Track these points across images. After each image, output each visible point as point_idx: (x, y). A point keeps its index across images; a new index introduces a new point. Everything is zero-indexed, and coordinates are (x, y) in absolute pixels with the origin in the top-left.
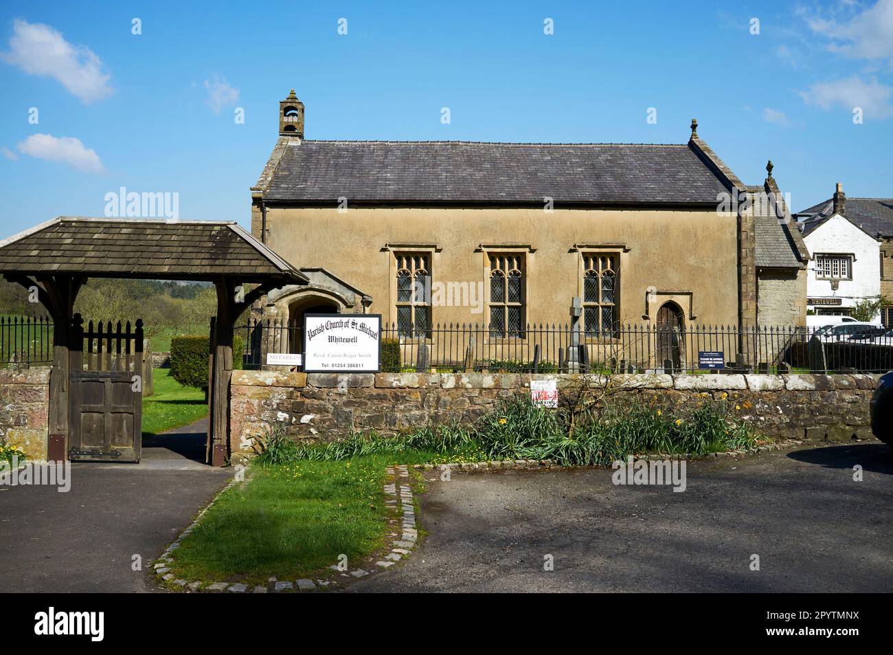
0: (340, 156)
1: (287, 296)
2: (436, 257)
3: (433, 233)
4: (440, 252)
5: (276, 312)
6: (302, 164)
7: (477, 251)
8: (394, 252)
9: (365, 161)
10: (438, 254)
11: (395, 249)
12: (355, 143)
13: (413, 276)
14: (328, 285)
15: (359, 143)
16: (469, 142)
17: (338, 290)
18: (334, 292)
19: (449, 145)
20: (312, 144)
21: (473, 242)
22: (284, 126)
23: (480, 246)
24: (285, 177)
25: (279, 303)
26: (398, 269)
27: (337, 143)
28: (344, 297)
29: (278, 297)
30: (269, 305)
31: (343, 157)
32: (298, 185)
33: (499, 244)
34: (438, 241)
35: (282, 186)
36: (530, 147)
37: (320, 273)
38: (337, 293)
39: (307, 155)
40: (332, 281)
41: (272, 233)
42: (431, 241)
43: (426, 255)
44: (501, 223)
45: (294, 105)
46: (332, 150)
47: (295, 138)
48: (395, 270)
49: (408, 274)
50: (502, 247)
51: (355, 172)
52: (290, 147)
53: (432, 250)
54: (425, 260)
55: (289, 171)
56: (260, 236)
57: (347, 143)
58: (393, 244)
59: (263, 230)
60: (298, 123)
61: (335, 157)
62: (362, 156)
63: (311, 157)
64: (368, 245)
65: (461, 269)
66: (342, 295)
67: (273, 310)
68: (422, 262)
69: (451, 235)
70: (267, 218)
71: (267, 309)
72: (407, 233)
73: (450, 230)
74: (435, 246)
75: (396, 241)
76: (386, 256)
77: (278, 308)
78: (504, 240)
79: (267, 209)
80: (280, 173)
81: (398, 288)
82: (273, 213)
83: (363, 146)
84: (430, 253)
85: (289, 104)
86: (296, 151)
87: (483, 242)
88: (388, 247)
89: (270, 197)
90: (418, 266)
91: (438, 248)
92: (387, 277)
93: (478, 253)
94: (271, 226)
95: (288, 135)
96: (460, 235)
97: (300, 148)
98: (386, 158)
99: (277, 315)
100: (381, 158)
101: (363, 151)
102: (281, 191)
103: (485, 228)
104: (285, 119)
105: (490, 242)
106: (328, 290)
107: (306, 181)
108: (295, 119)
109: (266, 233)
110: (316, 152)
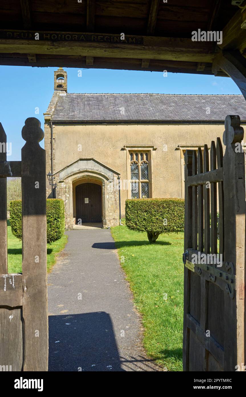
0: (90, 100)
1: (71, 176)
2: (153, 153)
3: (151, 139)
4: (155, 150)
5: (65, 186)
6: (69, 104)
7: (177, 149)
8: (129, 151)
9: (104, 102)
10: (154, 151)
11: (130, 149)
12: (96, 94)
13: (140, 165)
14: (97, 169)
15: (99, 94)
16: (158, 94)
17: (103, 171)
18: (101, 173)
19: (148, 95)
20: (72, 95)
21: (174, 144)
22: (57, 85)
23: (178, 146)
24: (61, 110)
25: (67, 181)
26: (131, 161)
27: (86, 94)
28: (107, 176)
29: (66, 177)
30: (60, 182)
31: (92, 101)
32: (70, 113)
33: (189, 145)
34: (154, 144)
35: (61, 114)
36: (191, 96)
37: (92, 161)
38: (103, 174)
39: (71, 100)
40: (100, 166)
41: (57, 141)
42: (150, 144)
43: (147, 152)
44: (190, 133)
45: (62, 73)
46: (85, 98)
47: (63, 91)
48: (129, 161)
49: (137, 164)
50: (191, 147)
51: (100, 107)
52: (60, 96)
53: (151, 149)
54: (147, 155)
55: (63, 107)
56: (50, 143)
57: (92, 94)
58: (128, 146)
59: (51, 139)
60: (65, 83)
61: (87, 101)
62: (102, 100)
63: (74, 101)
64: (113, 146)
65: (168, 160)
66: (105, 175)
67: (63, 185)
68: (145, 156)
69: (162, 140)
70: (54, 132)
71: (59, 184)
72: (136, 139)
73: (161, 138)
74: (153, 147)
75: (130, 144)
76: (124, 153)
77: (66, 183)
78: (192, 143)
79: (54, 126)
80: (58, 108)
81: (131, 172)
82: (57, 129)
83: (101, 96)
84: (149, 151)
85: (59, 73)
86: (64, 98)
87: (180, 144)
88: (126, 148)
89: (54, 119)
90: (142, 159)
91: (154, 148)
92: (125, 166)
93: (177, 151)
94: (56, 136)
95: (59, 90)
96: (166, 140)
97: (67, 97)
98: (115, 101)
99: (66, 188)
100: (113, 101)
101: (102, 98)
102: (61, 116)
103: (181, 136)
104: (57, 81)
105: (184, 144)
106: (97, 172)
107: (74, 112)
108: (63, 81)
109: (53, 141)
110: (75, 98)
